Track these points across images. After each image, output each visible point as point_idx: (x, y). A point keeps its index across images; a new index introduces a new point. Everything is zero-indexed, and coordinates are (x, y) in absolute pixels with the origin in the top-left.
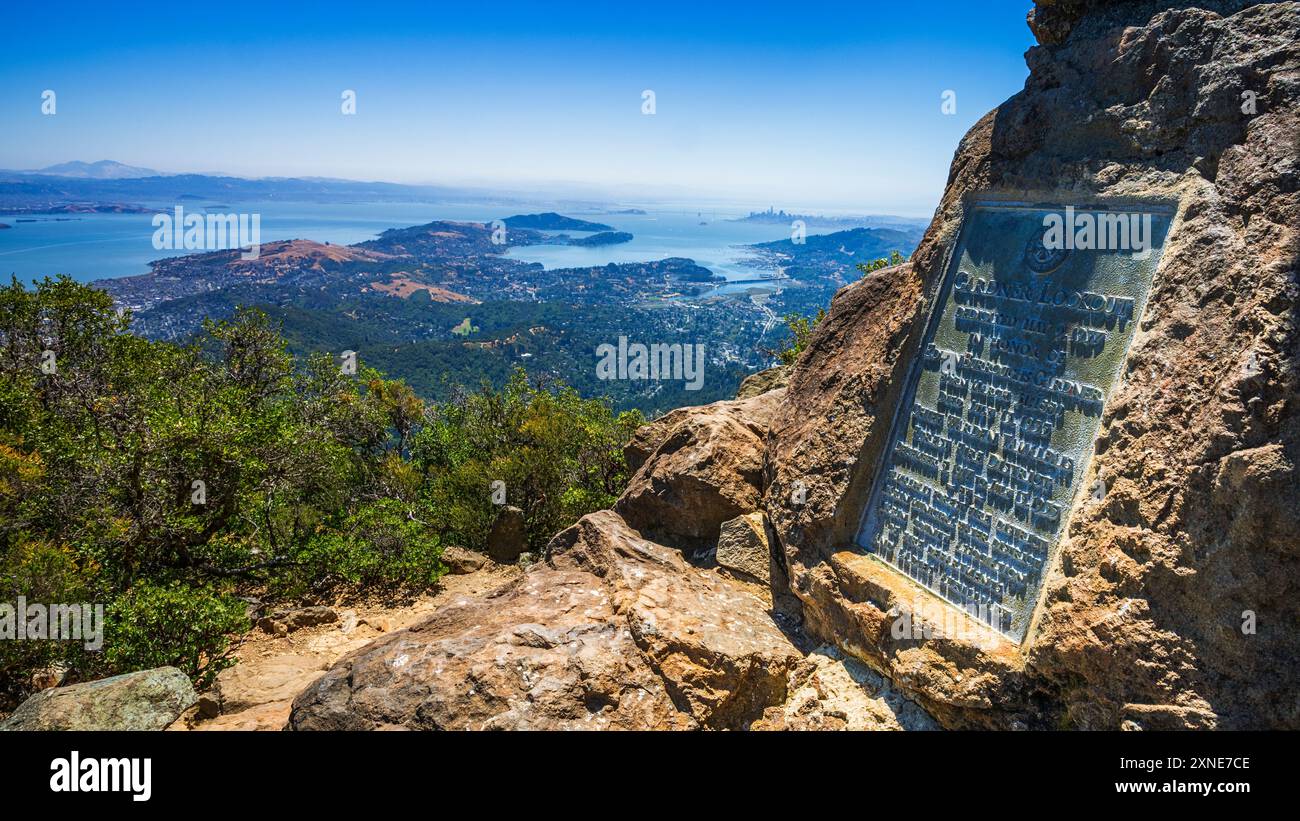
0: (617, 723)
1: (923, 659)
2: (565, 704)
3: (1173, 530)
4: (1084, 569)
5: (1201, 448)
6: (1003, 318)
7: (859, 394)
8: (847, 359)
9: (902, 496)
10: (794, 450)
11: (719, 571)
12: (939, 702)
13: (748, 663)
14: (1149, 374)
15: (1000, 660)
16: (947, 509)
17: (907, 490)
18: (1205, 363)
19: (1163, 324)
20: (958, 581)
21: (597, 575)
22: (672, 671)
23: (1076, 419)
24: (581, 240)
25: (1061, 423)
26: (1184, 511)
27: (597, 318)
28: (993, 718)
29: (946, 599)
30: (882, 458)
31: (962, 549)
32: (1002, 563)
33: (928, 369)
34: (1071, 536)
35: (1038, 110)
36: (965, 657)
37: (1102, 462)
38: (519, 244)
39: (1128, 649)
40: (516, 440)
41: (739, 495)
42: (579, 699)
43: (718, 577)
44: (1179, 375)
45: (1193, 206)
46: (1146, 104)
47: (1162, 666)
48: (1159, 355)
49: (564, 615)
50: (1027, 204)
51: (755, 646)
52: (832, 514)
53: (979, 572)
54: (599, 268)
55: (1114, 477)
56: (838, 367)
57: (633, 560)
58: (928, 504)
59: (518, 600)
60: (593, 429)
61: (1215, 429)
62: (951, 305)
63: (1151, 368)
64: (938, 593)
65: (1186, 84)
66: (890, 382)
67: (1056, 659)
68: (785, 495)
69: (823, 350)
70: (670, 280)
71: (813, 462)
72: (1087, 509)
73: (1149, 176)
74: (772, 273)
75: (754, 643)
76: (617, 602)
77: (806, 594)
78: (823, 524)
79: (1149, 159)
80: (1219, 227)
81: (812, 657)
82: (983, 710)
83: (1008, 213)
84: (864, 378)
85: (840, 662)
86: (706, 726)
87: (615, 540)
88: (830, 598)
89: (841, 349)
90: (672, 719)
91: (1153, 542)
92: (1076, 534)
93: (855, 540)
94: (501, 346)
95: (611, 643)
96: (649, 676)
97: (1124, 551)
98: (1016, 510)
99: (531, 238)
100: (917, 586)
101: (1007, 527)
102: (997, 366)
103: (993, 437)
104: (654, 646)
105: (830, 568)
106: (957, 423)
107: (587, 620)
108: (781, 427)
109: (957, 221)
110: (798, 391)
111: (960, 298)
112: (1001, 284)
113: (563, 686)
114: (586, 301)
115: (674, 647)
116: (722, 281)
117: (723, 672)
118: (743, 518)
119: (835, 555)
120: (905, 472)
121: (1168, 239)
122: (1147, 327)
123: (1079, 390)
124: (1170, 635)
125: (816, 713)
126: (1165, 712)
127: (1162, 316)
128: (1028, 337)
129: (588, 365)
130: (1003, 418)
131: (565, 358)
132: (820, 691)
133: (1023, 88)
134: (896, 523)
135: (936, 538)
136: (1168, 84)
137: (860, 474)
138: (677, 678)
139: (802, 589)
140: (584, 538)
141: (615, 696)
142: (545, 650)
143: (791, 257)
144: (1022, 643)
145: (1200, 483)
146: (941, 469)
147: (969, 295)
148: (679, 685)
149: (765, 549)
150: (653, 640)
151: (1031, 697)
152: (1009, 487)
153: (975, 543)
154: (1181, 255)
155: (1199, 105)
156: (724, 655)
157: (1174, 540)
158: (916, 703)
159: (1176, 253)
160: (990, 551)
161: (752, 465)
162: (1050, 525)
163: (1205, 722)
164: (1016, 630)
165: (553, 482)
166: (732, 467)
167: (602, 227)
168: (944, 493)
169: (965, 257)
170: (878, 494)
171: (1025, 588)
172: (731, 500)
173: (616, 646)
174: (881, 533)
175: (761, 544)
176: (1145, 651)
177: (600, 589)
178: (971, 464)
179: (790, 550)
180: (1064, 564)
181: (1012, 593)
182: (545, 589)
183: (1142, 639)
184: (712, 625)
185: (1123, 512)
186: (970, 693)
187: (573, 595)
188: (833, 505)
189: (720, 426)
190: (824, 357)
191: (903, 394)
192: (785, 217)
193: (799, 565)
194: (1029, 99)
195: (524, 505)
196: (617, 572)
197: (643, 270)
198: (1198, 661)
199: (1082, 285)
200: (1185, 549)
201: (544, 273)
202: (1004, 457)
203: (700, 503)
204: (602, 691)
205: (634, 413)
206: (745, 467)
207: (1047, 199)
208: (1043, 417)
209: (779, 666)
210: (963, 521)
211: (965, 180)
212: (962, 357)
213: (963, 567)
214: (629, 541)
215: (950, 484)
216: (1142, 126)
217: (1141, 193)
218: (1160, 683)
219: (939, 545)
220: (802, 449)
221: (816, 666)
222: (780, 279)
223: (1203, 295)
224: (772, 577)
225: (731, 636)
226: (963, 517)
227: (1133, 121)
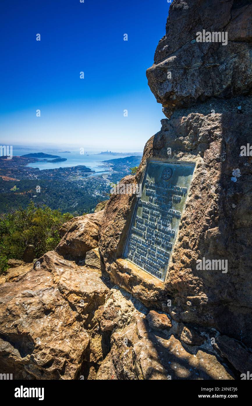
0: (54, 317)
1: (140, 288)
2: (38, 314)
3: (196, 250)
4: (177, 261)
5: (201, 229)
6: (157, 193)
7: (122, 214)
8: (119, 203)
9: (134, 242)
10: (106, 230)
11: (86, 266)
12: (144, 300)
13: (93, 294)
14: (190, 208)
15: (159, 287)
16: (145, 245)
17: (135, 240)
18: (202, 206)
19: (193, 195)
20: (148, 265)
21: (49, 272)
22: (71, 299)
23: (175, 220)
24: (51, 161)
25: (171, 221)
26: (199, 245)
27: (57, 184)
28: (158, 303)
29: (146, 271)
30: (129, 232)
31: (149, 256)
32: (159, 260)
33: (139, 206)
34: (174, 252)
35: (164, 137)
36: (150, 287)
37: (181, 232)
38: (31, 162)
39: (187, 282)
40: (31, 224)
41: (91, 243)
42: (42, 312)
43: (86, 268)
44: (197, 209)
45: (199, 165)
46: (188, 137)
47: (195, 286)
48: (192, 204)
49: (39, 286)
50: (162, 162)
51: (95, 288)
52: (116, 248)
53: (153, 262)
54: (57, 169)
55: (183, 236)
56: (117, 206)
57: (60, 266)
58: (141, 244)
59: (24, 282)
60: (55, 219)
61: (204, 224)
62: (145, 189)
63: (191, 207)
64: (143, 269)
65: (196, 133)
66: (130, 210)
67: (171, 286)
68: (103, 243)
69: (113, 200)
70: (79, 172)
71: (111, 234)
72: (178, 244)
73: (189, 156)
74: (108, 169)
75: (95, 287)
76: (54, 280)
77: (110, 272)
78: (114, 251)
79: (189, 151)
80: (204, 170)
81: (112, 290)
82: (155, 301)
83: (157, 164)
84: (123, 209)
85: (119, 291)
86: (81, 314)
87: (55, 261)
88: (116, 272)
89: (118, 200)
90: (71, 314)
91: (192, 253)
92: (175, 252)
93: (122, 255)
94: (27, 194)
95: (52, 293)
96: (64, 302)
97: (186, 256)
98: (162, 245)
99: (35, 160)
100: (139, 267)
101: (160, 250)
102: (156, 206)
103: (156, 225)
104: (66, 292)
105: (116, 264)
106: (147, 221)
107: (45, 287)
108: (102, 223)
109: (145, 166)
110: (107, 213)
111: (147, 187)
112: (156, 183)
113: (37, 309)
114: (53, 179)
115: (71, 292)
116: (94, 172)
117: (86, 298)
118: (93, 250)
119: (117, 260)
120: (135, 235)
121: (194, 172)
122: (190, 196)
123: (175, 212)
124: (197, 278)
125: (113, 306)
126: (196, 298)
127: (193, 193)
128: (163, 198)
129: (55, 198)
130: (158, 220)
131: (47, 197)
132: (114, 300)
133: (160, 130)
134: (133, 250)
135: (143, 253)
136: (192, 132)
137: (123, 236)
138: (72, 301)
139: (108, 270)
140: (45, 261)
141: (54, 309)
142: (32, 298)
143: (114, 164)
144: (164, 281)
145: (201, 237)
146: (143, 234)
147: (149, 186)
148: (73, 303)
149: (99, 259)
150: (65, 291)
151: (166, 296)
152: (160, 239)
153: (152, 255)
154: (196, 177)
155: (200, 138)
156: (86, 293)
157: (197, 253)
158: (139, 300)
159: (195, 177)
160: (156, 257)
161: (95, 234)
162: (169, 249)
163: (205, 300)
164: (163, 278)
165: (43, 237)
166: (89, 235)
167: (57, 157)
168: (144, 241)
169: (148, 176)
170: (128, 241)
171: (165, 266)
172: (89, 245)
173: (54, 294)
174: (129, 253)
175: (98, 257)
176: (191, 282)
177: (50, 276)
178: (151, 233)
179: (105, 259)
180: (173, 260)
181: (162, 268)
182: (32, 278)
183: (190, 279)
184: (83, 284)
185: (185, 245)
186: (151, 297)
187: (41, 279)
188: (116, 246)
189: (86, 224)
190: (113, 202)
191: (133, 213)
192: (111, 153)
193: (108, 263)
194: (162, 133)
195: (34, 244)
196: (55, 270)
197: (70, 169)
198: (203, 284)
199: (175, 184)
200: (199, 255)
201: (39, 171)
202: (159, 231)
203: (80, 247)
204: (50, 308)
205: (68, 214)
206: (93, 235)
207: (166, 161)
208: (167, 220)
209: (102, 294)
210: (149, 249)
211: (147, 155)
212: (148, 203)
213: (149, 261)
214: (59, 260)
215: (146, 238)
216: (187, 143)
217: (187, 160)
218: (195, 290)
219: (144, 256)
220: (108, 230)
221: (113, 292)
222: (111, 171)
223: (201, 188)
224: (101, 266)
225: (88, 286)
226: (149, 248)
227: (185, 141)
